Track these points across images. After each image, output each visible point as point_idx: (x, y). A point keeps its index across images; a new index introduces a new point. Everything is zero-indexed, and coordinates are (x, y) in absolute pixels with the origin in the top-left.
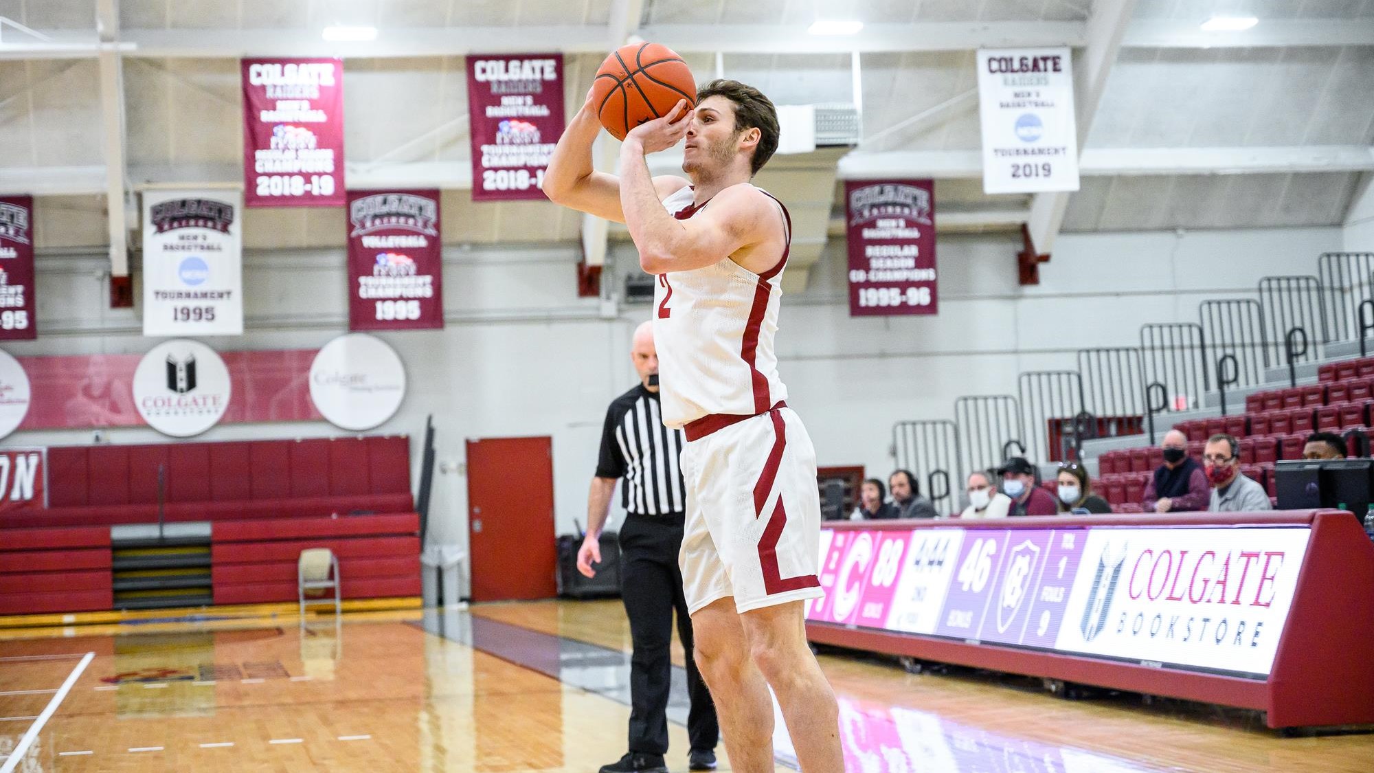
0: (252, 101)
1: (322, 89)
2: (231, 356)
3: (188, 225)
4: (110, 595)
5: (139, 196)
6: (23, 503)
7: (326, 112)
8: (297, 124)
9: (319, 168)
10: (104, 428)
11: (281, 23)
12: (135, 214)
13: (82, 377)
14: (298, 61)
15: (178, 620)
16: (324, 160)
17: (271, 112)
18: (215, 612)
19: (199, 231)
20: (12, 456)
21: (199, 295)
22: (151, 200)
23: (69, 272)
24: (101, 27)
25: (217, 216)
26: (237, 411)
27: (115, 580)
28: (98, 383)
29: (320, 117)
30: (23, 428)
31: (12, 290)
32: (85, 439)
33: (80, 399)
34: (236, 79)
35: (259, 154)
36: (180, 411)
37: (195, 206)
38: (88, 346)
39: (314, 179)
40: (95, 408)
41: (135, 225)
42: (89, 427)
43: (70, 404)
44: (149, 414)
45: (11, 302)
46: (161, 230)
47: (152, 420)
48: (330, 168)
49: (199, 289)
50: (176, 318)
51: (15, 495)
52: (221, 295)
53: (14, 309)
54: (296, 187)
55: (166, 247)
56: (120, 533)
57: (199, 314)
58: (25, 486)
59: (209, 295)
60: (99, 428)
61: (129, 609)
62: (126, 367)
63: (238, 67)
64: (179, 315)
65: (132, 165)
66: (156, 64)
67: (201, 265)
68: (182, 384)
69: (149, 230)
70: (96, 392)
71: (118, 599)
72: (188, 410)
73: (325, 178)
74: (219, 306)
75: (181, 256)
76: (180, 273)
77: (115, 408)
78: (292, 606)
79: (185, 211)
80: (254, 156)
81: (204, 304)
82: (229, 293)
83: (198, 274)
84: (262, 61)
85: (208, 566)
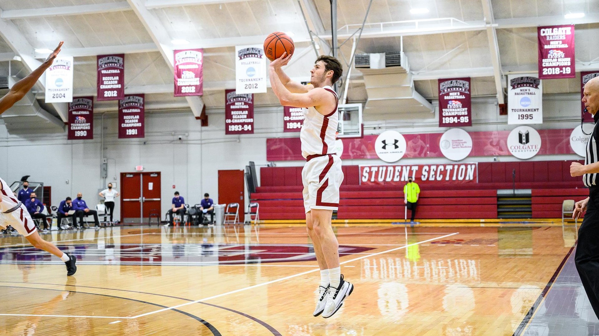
0: (542, 41)
1: (566, 36)
2: (541, 132)
3: (523, 86)
4: (496, 212)
5: (507, 76)
6: (470, 181)
7: (568, 45)
8: (557, 49)
9: (566, 64)
10: (497, 156)
11: (553, 13)
12: (505, 83)
13: (490, 139)
14: (558, 27)
15: (519, 223)
16: (567, 61)
17: (548, 45)
18: (532, 220)
19: (527, 88)
20: (466, 165)
21: (527, 110)
22: (511, 78)
23: (485, 103)
24: (485, 19)
25: (533, 83)
26: (543, 151)
27: (498, 208)
28: (495, 140)
29: (566, 46)
30: (470, 156)
31: (464, 109)
32: (491, 160)
33: (489, 146)
34: (536, 34)
35: (544, 60)
36: (523, 150)
37: (526, 79)
38: (492, 128)
39: (564, 68)
40: (494, 149)
41: (505, 87)
42: (492, 156)
43: (486, 148)
44: (512, 151)
45: (463, 114)
46: (514, 88)
47: (513, 153)
48: (569, 64)
49: (527, 108)
50: (519, 119)
51: (467, 178)
52: (535, 110)
53: (464, 116)
54: (557, 71)
55: (516, 94)
56: (500, 192)
57: (527, 117)
58: (470, 175)
59: (531, 110)
60: (495, 156)
61: (503, 218)
62: (505, 135)
63: (537, 30)
64: (520, 117)
65: (503, 66)
66: (509, 31)
67: (528, 100)
68: (524, 141)
69: (510, 88)
70: (495, 144)
71: (499, 215)
72: (526, 150)
73: (567, 68)
74: (534, 113)
75: (521, 97)
76: (521, 103)
77: (501, 149)
78: (560, 220)
79: (522, 81)
80: (542, 61)
81: (529, 113)
82: (538, 109)
83: (527, 103)
84: (545, 27)
85: (530, 204)
